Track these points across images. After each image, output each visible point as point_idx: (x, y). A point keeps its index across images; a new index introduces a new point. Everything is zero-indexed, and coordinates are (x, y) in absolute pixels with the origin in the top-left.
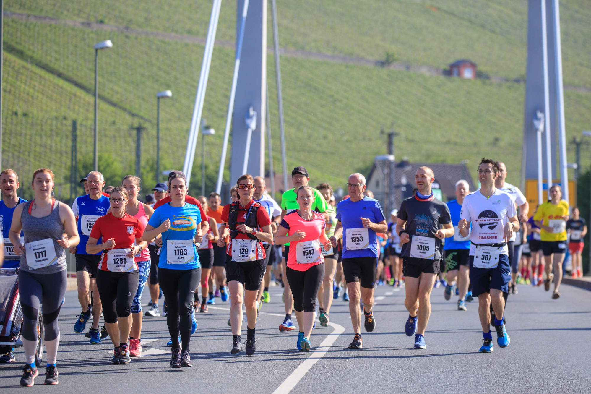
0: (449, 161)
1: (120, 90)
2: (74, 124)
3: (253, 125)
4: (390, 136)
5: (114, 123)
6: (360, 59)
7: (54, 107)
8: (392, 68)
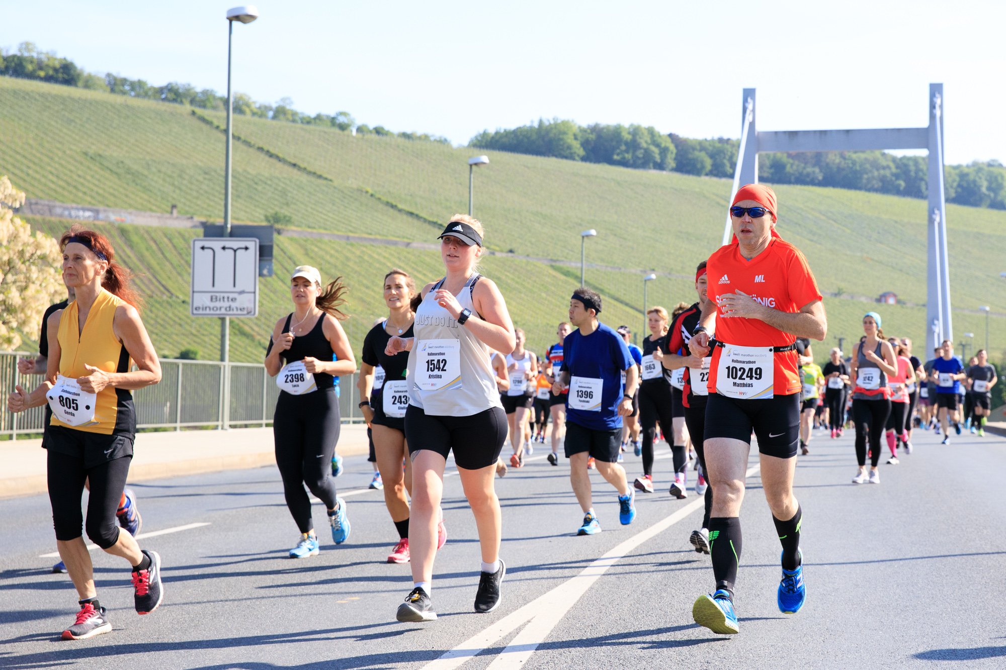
4: (840, 340)
8: (841, 297)
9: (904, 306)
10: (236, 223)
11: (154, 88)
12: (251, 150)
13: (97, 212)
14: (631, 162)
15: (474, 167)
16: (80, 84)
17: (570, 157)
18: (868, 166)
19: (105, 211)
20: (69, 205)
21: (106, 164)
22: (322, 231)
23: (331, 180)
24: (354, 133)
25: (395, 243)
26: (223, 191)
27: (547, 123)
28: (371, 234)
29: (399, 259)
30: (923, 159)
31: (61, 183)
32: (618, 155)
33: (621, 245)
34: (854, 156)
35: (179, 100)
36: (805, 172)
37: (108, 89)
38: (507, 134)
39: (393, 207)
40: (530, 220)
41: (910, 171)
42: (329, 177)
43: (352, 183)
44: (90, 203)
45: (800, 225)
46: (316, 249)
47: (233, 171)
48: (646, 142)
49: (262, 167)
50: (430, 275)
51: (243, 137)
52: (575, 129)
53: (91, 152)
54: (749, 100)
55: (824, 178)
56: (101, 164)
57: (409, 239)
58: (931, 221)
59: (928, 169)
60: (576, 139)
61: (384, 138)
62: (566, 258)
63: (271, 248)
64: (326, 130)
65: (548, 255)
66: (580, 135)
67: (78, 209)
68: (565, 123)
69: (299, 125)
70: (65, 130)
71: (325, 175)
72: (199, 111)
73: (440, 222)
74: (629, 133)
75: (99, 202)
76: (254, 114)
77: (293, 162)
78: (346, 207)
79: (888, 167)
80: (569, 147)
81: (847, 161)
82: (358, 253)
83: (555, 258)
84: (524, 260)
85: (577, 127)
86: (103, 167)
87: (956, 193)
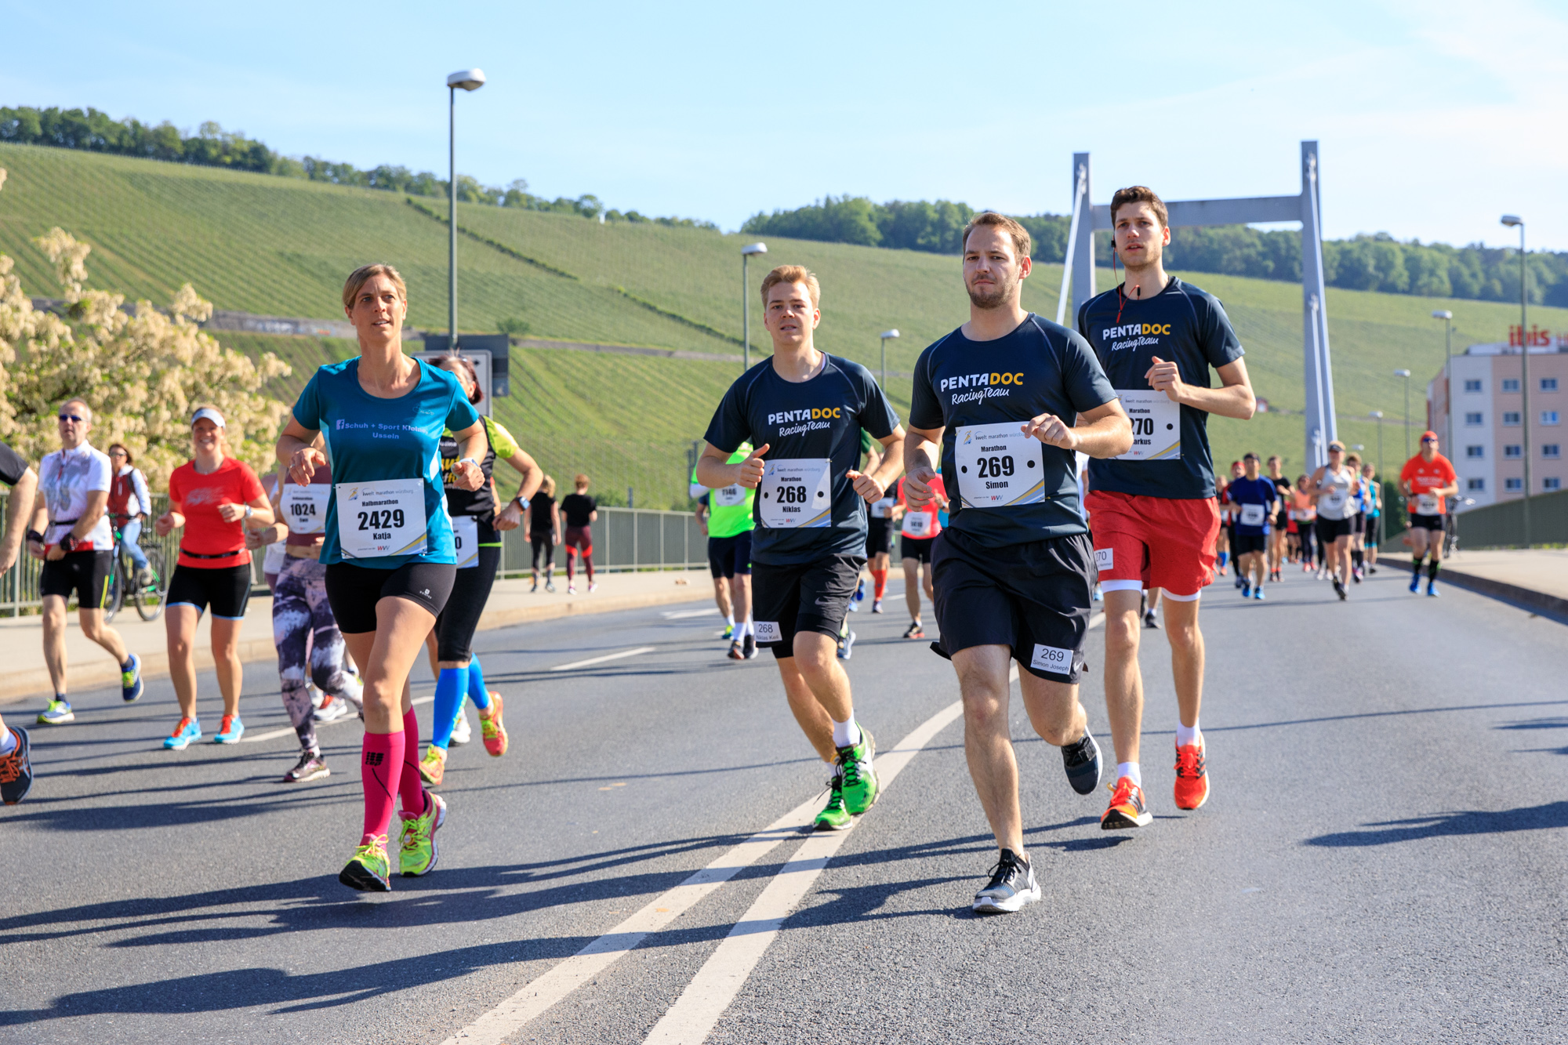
9: (1277, 414)
10: (463, 333)
11: (359, 173)
12: (479, 244)
13: (296, 324)
14: (939, 246)
15: (749, 258)
16: (274, 170)
17: (862, 240)
18: (1228, 244)
19: (306, 323)
20: (263, 316)
21: (306, 265)
22: (566, 340)
23: (575, 278)
24: (602, 219)
25: (654, 353)
26: (447, 295)
27: (835, 202)
28: (625, 342)
29: (660, 371)
30: (1296, 234)
31: (253, 290)
32: (923, 238)
34: (1211, 233)
35: (391, 186)
37: (307, 175)
38: (788, 216)
39: (652, 308)
41: (1280, 249)
42: (573, 274)
43: (601, 281)
44: (288, 314)
46: (560, 363)
47: (459, 270)
48: (957, 222)
49: (491, 264)
50: (698, 390)
51: (468, 228)
52: (870, 209)
53: (288, 252)
54: (1082, 167)
55: (1175, 260)
56: (301, 266)
57: (672, 347)
58: (1308, 309)
59: (1302, 246)
60: (871, 219)
61: (638, 226)
63: (505, 362)
64: (568, 217)
66: (875, 215)
67: (273, 321)
68: (858, 201)
69: (536, 213)
70: (257, 227)
71: (568, 272)
72: (415, 199)
73: (708, 325)
74: (936, 211)
75: (300, 312)
76: (481, 200)
77: (530, 256)
78: (594, 310)
79: (1253, 245)
80: (863, 230)
82: (610, 365)
85: (871, 206)
86: (304, 270)
87: (1337, 273)
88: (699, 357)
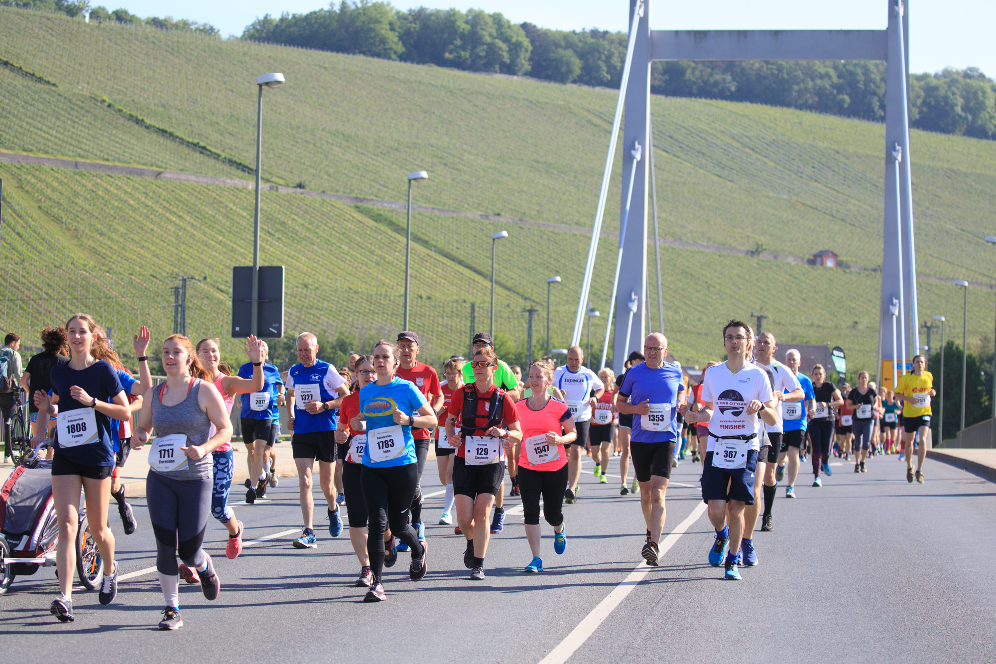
0: (813, 343)
1: (514, 276)
2: (473, 306)
3: (634, 308)
4: (759, 319)
5: (508, 306)
6: (732, 248)
7: (455, 291)
8: (761, 256)
9: (848, 271)
14: (469, 62)
18: (799, 74)
22: (41, 155)
23: (54, 85)
24: (87, 18)
25: (140, 173)
27: (352, 8)
28: (107, 160)
29: (146, 194)
32: (451, 52)
33: (453, 180)
34: (782, 62)
36: (711, 80)
38: (297, 20)
39: (139, 122)
40: (327, 142)
41: (858, 82)
42: (52, 80)
43: (82, 88)
45: (703, 154)
46: (33, 181)
48: (491, 35)
52: (391, 17)
55: (738, 89)
57: (160, 167)
58: (890, 159)
59: (883, 80)
60: (392, 29)
61: (128, 26)
62: (376, 196)
65: (352, 191)
66: (398, 24)
68: (377, 7)
71: (47, 78)
73: (202, 144)
74: (467, 22)
78: (74, 122)
79: (827, 75)
80: (383, 41)
81: (770, 66)
82: (90, 186)
83: (361, 197)
84: (319, 199)
85: (394, 12)
87: (920, 112)
88: (191, 179)
